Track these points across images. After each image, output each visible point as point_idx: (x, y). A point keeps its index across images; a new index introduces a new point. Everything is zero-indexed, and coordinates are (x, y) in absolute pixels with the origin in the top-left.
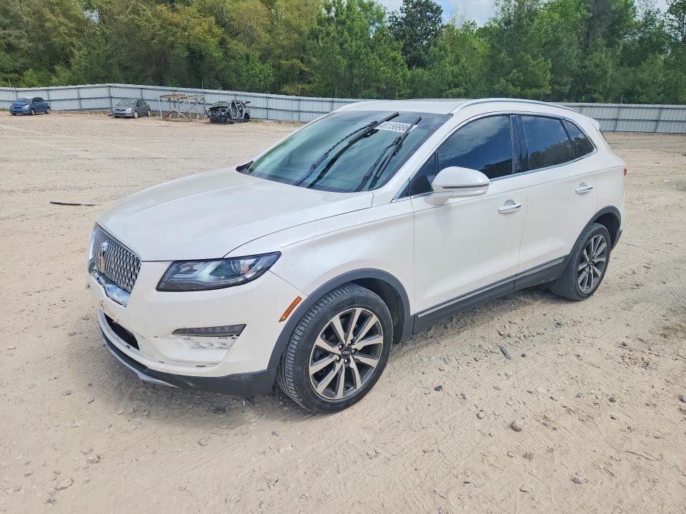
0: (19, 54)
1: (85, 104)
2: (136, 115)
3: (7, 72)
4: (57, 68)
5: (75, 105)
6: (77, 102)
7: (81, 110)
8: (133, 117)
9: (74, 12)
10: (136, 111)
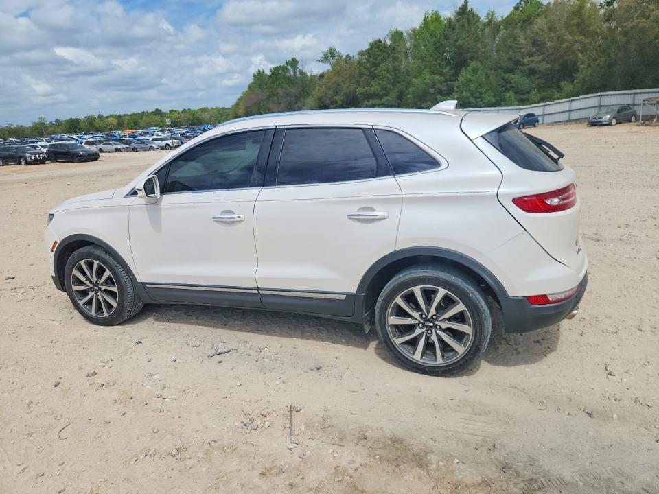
0: (537, 76)
1: (574, 116)
2: (614, 122)
3: (523, 94)
4: (562, 84)
5: (565, 117)
6: (567, 114)
7: (570, 121)
8: (610, 124)
9: (592, 28)
10: (614, 118)
